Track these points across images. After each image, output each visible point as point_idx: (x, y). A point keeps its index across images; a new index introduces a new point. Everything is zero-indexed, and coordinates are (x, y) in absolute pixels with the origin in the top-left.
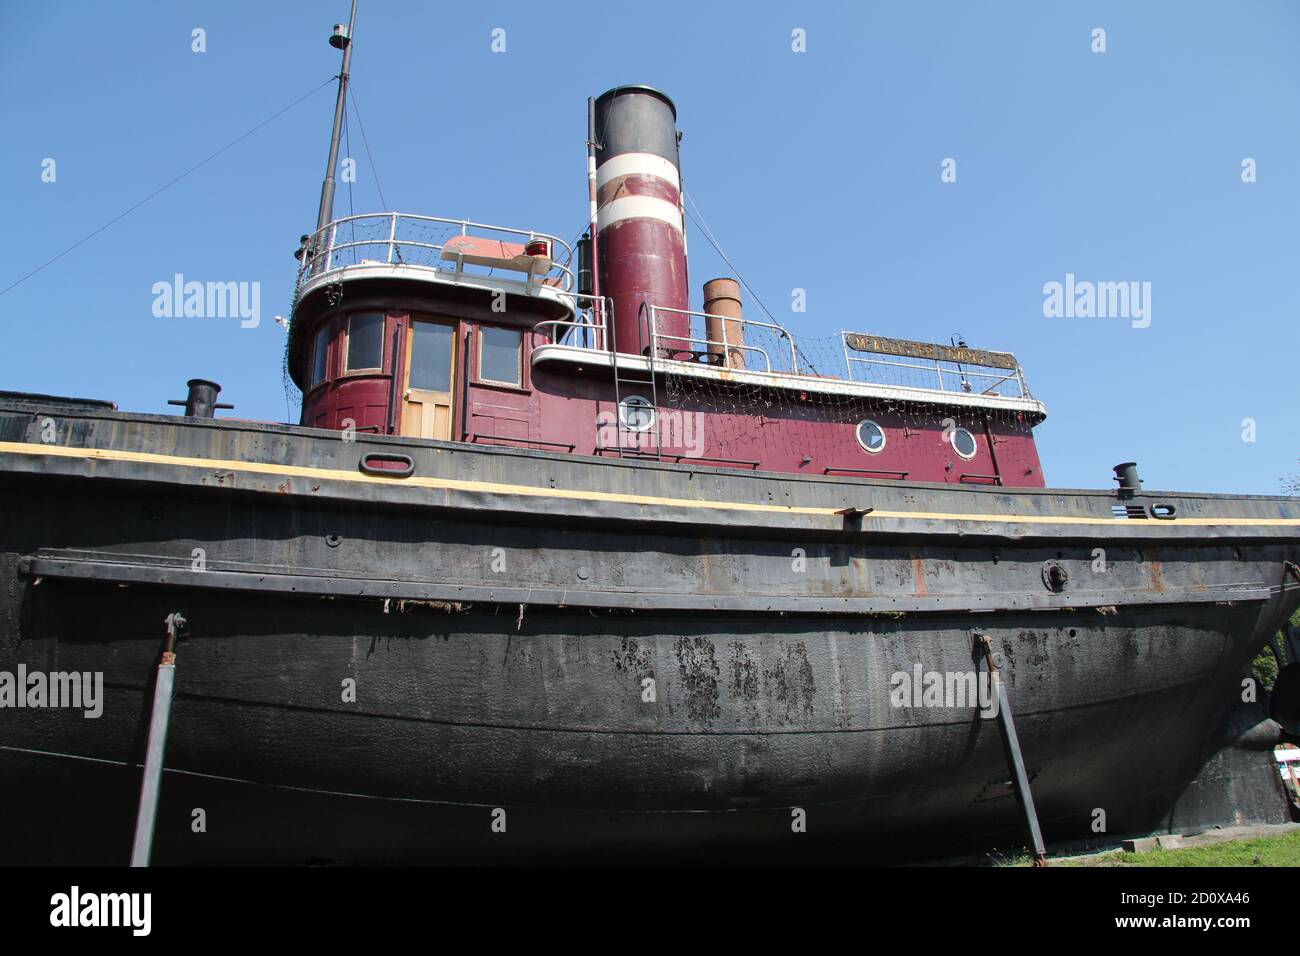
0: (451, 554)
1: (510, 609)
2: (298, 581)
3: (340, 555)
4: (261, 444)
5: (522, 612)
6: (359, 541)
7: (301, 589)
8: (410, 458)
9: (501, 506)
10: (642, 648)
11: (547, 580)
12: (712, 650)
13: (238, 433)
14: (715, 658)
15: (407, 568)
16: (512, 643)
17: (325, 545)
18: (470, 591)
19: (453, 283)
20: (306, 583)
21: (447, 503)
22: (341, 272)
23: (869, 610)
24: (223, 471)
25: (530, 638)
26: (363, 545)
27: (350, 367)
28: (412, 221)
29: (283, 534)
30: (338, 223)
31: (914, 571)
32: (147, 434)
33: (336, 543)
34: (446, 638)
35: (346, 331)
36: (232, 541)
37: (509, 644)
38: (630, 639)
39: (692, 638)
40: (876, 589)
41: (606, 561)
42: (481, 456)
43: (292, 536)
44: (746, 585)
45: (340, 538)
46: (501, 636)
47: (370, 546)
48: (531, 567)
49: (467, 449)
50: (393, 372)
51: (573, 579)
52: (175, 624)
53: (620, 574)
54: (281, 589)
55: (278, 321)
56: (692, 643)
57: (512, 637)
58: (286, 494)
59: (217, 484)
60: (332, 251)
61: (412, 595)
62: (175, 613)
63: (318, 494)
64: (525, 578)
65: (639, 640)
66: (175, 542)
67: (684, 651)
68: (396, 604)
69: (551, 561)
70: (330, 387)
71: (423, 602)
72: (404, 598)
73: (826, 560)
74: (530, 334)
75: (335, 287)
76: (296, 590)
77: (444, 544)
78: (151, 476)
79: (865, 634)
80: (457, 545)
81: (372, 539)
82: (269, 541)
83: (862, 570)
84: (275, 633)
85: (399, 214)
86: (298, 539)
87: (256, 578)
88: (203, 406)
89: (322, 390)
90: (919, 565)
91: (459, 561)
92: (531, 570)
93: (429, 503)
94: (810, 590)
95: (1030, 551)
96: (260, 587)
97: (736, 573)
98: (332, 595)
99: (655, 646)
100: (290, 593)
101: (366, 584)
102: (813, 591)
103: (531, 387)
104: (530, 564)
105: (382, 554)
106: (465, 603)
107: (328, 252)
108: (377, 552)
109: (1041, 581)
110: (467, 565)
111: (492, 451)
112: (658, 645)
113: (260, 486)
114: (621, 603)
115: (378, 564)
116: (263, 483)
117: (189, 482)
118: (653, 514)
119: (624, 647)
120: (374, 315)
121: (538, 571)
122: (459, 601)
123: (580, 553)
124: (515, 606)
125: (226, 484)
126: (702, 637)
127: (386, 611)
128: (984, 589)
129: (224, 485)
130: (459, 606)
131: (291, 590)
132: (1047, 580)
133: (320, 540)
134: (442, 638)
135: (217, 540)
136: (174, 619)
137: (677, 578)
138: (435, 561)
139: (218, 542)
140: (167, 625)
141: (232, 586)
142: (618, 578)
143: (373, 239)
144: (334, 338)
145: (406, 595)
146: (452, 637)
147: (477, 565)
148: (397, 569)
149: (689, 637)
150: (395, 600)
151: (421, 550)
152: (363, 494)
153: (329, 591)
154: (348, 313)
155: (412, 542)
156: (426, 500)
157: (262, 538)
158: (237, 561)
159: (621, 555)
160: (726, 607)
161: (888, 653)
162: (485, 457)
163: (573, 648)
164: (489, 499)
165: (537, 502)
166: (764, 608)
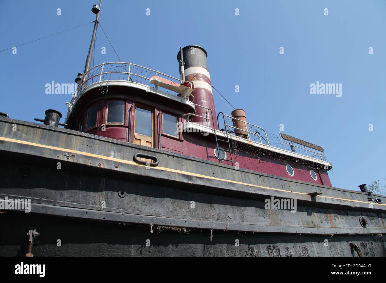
0: (177, 204)
1: (206, 231)
2: (107, 215)
3: (125, 202)
4: (85, 143)
5: (212, 233)
6: (134, 196)
7: (108, 219)
8: (157, 158)
9: (199, 183)
10: (255, 250)
11: (217, 218)
12: (279, 250)
13: (74, 137)
14: (280, 254)
15: (158, 210)
16: (206, 248)
17: (118, 197)
18: (190, 222)
19: (154, 93)
20: (111, 216)
21: (177, 179)
22: (108, 82)
23: (324, 233)
24: (69, 153)
25: (213, 246)
26: (136, 197)
27: (108, 122)
28: (138, 67)
29: (96, 189)
30: (104, 64)
31: (329, 217)
32: (25, 131)
33: (123, 196)
34: (177, 246)
35: (107, 107)
36: (68, 191)
37: (204, 248)
38: (251, 246)
39: (272, 245)
40: (321, 225)
41: (237, 211)
42: (185, 161)
43: (101, 191)
44: (285, 222)
45: (125, 193)
46: (201, 245)
47: (140, 198)
48: (210, 212)
49: (180, 156)
50: (129, 125)
51: (227, 218)
52: (33, 236)
53: (243, 217)
54: (97, 218)
55: (67, 104)
56: (272, 248)
57: (205, 245)
58: (101, 168)
59: (66, 160)
60: (102, 74)
61: (164, 224)
62: (33, 230)
63: (117, 169)
64: (208, 217)
65: (254, 246)
66: (36, 190)
67: (270, 251)
68: (156, 228)
69: (218, 210)
70: (98, 129)
71: (169, 228)
72: (160, 225)
73: (305, 213)
74: (181, 118)
75: (105, 87)
76: (105, 219)
77: (173, 199)
78: (28, 152)
79: (322, 243)
80: (179, 200)
81: (141, 195)
82: (88, 193)
83: (316, 217)
84: (89, 242)
85: (132, 64)
86: (104, 193)
87: (84, 211)
88: (54, 123)
89: (95, 130)
90: (330, 216)
91: (180, 208)
92: (210, 214)
93: (170, 179)
94: (304, 225)
95: (355, 212)
96: (86, 216)
97: (281, 217)
98: (124, 222)
99: (260, 249)
100: (102, 220)
101: (142, 217)
102: (305, 225)
103: (183, 139)
104: (210, 210)
105: (146, 203)
106: (188, 228)
107: (100, 75)
108: (143, 201)
109: (360, 223)
110: (183, 210)
111: (190, 158)
112: (261, 249)
113: (89, 163)
114: (249, 229)
115: (144, 207)
116: (90, 161)
117: (50, 157)
118: (255, 191)
119: (249, 250)
120: (120, 102)
121: (213, 214)
122: (185, 227)
123: (228, 206)
124: (208, 230)
125: (71, 160)
126: (275, 244)
127: (152, 231)
128: (347, 226)
129: (69, 160)
130: (185, 230)
131: (102, 219)
132: (361, 223)
133: (116, 194)
134: (175, 246)
135: (60, 190)
136: (32, 233)
137: (261, 219)
138: (170, 208)
139: (61, 191)
140: (29, 237)
141: (70, 215)
142: (243, 218)
143: (121, 71)
144: (101, 109)
145: (161, 224)
146: (179, 246)
147: (188, 211)
148: (152, 211)
149: (271, 245)
150: (155, 226)
151: (163, 202)
152: (140, 172)
153: (123, 220)
154: (108, 99)
155: (159, 198)
156: (169, 177)
157: (85, 190)
158: (70, 202)
159: (242, 208)
160: (284, 232)
161: (330, 250)
162: (187, 161)
163: (230, 250)
164: (194, 179)
165: (214, 182)
166: (295, 232)
